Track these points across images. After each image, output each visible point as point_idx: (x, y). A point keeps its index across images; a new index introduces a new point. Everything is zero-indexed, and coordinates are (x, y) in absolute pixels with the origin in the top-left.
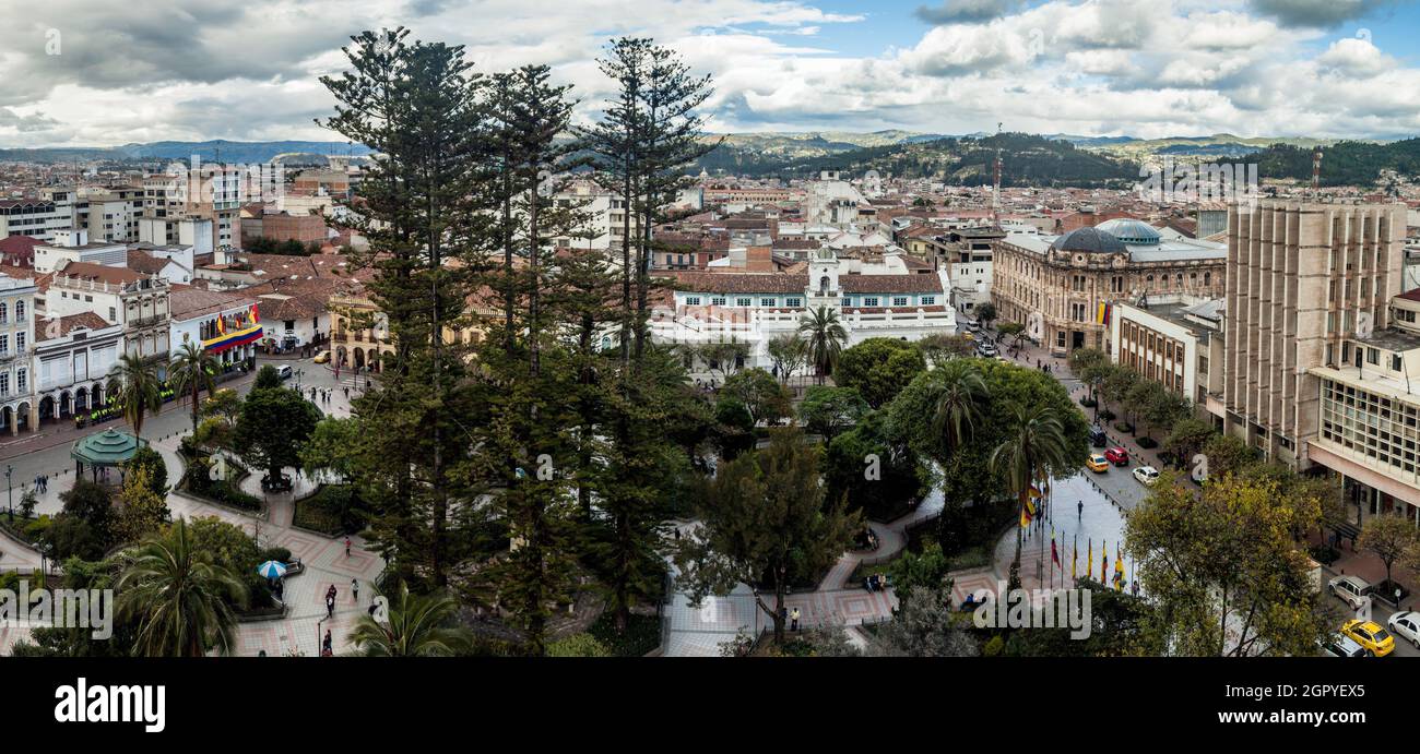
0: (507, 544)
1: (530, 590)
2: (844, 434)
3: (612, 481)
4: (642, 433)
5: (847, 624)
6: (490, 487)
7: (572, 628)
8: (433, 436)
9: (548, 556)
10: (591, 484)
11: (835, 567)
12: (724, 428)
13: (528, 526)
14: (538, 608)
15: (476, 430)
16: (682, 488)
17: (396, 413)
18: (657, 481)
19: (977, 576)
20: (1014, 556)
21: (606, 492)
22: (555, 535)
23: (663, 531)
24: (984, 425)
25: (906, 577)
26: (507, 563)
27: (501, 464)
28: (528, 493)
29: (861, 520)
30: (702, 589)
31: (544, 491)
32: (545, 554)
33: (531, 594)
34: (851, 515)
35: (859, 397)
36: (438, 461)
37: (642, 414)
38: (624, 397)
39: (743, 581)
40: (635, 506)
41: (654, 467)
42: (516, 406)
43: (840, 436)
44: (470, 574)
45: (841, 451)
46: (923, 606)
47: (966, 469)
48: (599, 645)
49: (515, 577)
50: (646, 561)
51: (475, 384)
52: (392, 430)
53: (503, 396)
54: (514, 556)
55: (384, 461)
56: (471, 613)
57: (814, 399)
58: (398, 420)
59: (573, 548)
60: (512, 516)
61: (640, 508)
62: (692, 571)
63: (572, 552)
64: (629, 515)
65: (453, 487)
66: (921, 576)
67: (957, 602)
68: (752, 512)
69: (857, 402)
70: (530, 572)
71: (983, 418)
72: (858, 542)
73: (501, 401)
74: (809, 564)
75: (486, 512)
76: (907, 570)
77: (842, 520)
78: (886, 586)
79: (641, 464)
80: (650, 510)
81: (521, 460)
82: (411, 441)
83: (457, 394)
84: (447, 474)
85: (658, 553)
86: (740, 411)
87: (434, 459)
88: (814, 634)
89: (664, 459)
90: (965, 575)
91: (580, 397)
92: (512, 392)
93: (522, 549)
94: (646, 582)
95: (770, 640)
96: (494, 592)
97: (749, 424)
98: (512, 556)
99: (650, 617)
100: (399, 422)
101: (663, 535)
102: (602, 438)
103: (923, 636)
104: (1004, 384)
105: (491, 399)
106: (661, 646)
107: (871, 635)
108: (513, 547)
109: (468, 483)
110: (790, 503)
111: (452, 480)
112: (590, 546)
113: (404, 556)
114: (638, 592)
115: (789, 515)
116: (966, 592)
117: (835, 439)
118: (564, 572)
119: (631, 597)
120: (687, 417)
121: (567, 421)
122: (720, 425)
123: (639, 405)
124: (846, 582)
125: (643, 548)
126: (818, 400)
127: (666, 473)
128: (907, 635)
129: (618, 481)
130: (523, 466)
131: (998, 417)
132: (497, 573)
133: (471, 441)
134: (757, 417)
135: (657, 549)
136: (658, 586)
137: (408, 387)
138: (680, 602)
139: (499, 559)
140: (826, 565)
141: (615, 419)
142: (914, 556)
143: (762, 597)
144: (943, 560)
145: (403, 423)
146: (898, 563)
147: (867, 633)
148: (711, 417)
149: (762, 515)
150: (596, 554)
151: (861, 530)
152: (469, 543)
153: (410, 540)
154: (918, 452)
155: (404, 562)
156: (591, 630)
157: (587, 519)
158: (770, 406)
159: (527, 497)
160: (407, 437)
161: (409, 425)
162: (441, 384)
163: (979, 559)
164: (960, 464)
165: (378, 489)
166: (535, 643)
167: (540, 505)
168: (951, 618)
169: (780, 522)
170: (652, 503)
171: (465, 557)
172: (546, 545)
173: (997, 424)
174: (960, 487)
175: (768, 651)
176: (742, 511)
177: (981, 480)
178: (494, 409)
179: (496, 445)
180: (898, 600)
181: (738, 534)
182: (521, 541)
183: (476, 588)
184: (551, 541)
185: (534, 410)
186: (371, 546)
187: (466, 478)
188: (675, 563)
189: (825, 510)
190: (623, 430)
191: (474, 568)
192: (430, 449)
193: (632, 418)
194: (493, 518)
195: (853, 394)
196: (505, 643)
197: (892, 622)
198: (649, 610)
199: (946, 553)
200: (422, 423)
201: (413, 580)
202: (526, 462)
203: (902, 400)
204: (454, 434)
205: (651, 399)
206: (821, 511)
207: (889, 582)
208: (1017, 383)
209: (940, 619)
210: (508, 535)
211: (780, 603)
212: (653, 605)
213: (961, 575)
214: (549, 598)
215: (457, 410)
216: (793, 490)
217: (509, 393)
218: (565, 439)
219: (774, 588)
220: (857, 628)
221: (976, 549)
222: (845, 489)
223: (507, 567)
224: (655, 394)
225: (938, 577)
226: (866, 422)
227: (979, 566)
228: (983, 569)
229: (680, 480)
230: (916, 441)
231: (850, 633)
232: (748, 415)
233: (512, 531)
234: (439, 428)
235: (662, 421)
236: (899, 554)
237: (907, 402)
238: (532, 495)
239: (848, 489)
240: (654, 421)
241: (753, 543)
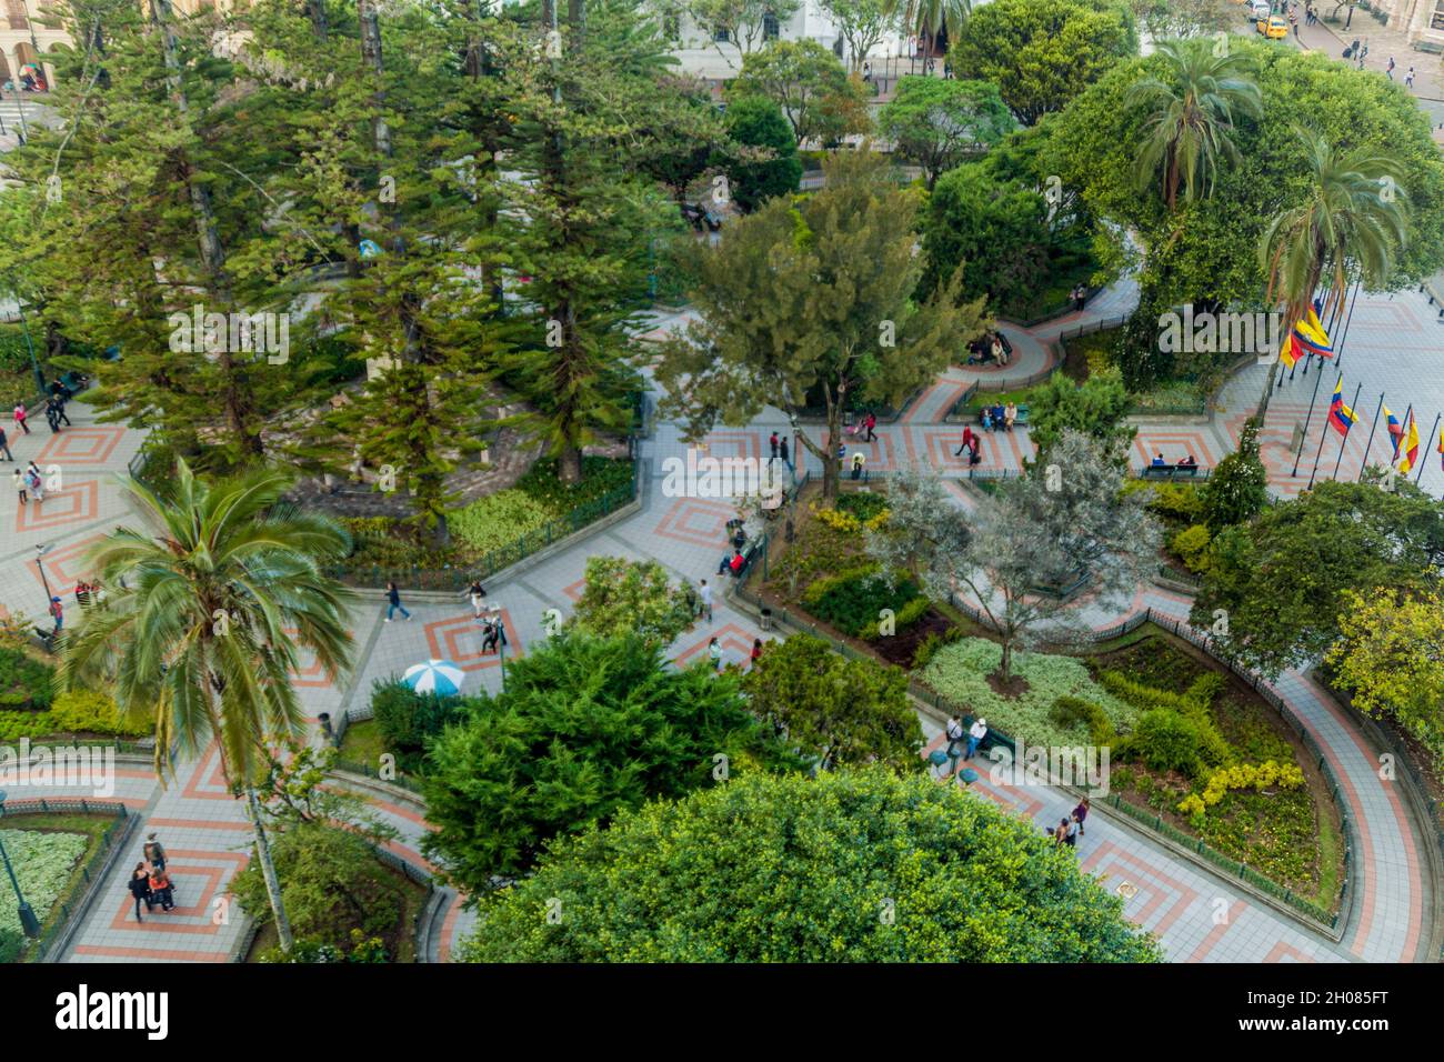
0: (360, 370)
1: (411, 437)
2: (963, 167)
3: (540, 250)
4: (591, 163)
5: (945, 475)
6: (316, 280)
7: (491, 485)
8: (190, 201)
9: (437, 382)
10: (502, 257)
11: (930, 388)
12: (739, 151)
13: (396, 336)
14: (428, 462)
15: (274, 180)
16: (665, 257)
17: (102, 165)
18: (620, 245)
19: (1179, 429)
20: (1255, 407)
21: (531, 268)
22: (447, 345)
23: (635, 327)
24: (1239, 171)
25: (1052, 414)
26: (365, 401)
27: (331, 234)
28: (389, 280)
29: (983, 316)
30: (704, 415)
31: (419, 274)
32: (430, 378)
33: (414, 443)
34: (965, 307)
35: (998, 101)
36: (208, 244)
37: (589, 128)
38: (553, 99)
39: (772, 403)
40: (583, 289)
41: (613, 223)
42: (345, 129)
43: (956, 171)
44: (302, 427)
45: (956, 198)
46: (1078, 461)
47: (1188, 248)
48: (536, 505)
49: (383, 420)
50: (609, 376)
51: (256, 93)
52: (101, 199)
53: (318, 110)
54: (377, 387)
55: (97, 260)
56: (314, 486)
57: (913, 101)
58: (109, 178)
59: (479, 365)
60: (363, 323)
61: (593, 292)
62: (686, 390)
63: (479, 371)
64: (573, 305)
65: (245, 289)
66: (1081, 416)
67: (1137, 462)
68: (791, 299)
69: (993, 109)
70: (406, 411)
71: (1239, 158)
72: (974, 350)
73: (314, 119)
74: (887, 381)
75: (315, 324)
76: (1056, 403)
77: (947, 315)
78: (1017, 424)
79: (590, 218)
80: (611, 294)
81: (366, 226)
82: (144, 215)
83: (224, 116)
84: (230, 265)
85: (627, 362)
86: (771, 119)
87: (198, 243)
88: (890, 485)
89: (632, 209)
90: (1157, 424)
91: (468, 102)
92: (333, 102)
93: (391, 377)
94: (609, 409)
95: (816, 491)
96: (350, 449)
97: (788, 145)
98: (373, 388)
99: (618, 460)
100: (111, 182)
101: (636, 334)
102: (515, 176)
103: (1071, 505)
104: (1295, 95)
105: (294, 119)
106: (639, 500)
107: (983, 494)
108: (374, 373)
109: (274, 277)
110: (859, 284)
111: (241, 276)
112: (509, 358)
113: (173, 419)
114: (594, 423)
115: (857, 303)
116: (1155, 450)
117: (946, 175)
118: (467, 403)
119: (585, 432)
120: (672, 132)
121: (446, 147)
122: (734, 144)
123: (583, 112)
124: (948, 413)
125: (602, 356)
126: (919, 103)
127: (636, 231)
128: (1044, 499)
129: (549, 250)
130: (373, 237)
131: (1273, 159)
132: (350, 418)
133: (267, 202)
134: (803, 131)
135: (626, 357)
136: (630, 413)
137: (117, 111)
138: (666, 433)
139: (350, 396)
140: (915, 385)
141: (536, 139)
142: (1072, 383)
143: (804, 428)
144: (1124, 395)
145: (121, 184)
146: (1042, 390)
147: (977, 490)
148: (717, 131)
149: (809, 304)
150: (520, 370)
151: (982, 332)
152: (291, 378)
153: (180, 390)
154: (1101, 209)
155: (175, 427)
156: (522, 484)
157: (499, 315)
158: (828, 112)
159: (388, 288)
160: (136, 208)
161: (132, 186)
162: (187, 99)
163: (1188, 402)
164: (1179, 239)
165: (97, 314)
166: (429, 513)
167: (413, 299)
168: (1124, 485)
169: (841, 316)
170: (613, 284)
171: (288, 401)
172: (430, 363)
173: (1266, 171)
174: (1174, 278)
175: (813, 506)
176: (772, 296)
177: (1215, 269)
178: (303, 136)
179: (316, 203)
180: (1036, 446)
181: (765, 334)
182: (385, 362)
183: (317, 446)
184: (438, 355)
185: (382, 131)
186: (107, 413)
187: (268, 267)
188: (658, 377)
189: (920, 297)
190: (553, 156)
191: (308, 416)
192: (187, 225)
193: (569, 137)
194: (330, 331)
195: (987, 93)
196: (378, 520)
197: (1022, 478)
198: (612, 450)
199: (1129, 385)
200: (160, 179)
201: (197, 452)
202: (377, 229)
203: (1082, 106)
204: (231, 191)
205: (604, 100)
206: (913, 297)
207: (1023, 419)
208: (1324, 96)
209: (1104, 483)
210: (360, 355)
211: (834, 441)
212: (622, 441)
213: (1152, 423)
214: (446, 444)
215: (229, 146)
216: (867, 265)
217: (329, 103)
218: (446, 182)
219: (826, 415)
220: (961, 482)
221: (1185, 386)
222: (957, 263)
223: (367, 407)
224: (612, 91)
225: (1109, 420)
226: (1006, 147)
227: (1186, 413)
228: (1194, 419)
229: (663, 243)
230: (1100, 190)
231: (947, 487)
232: (785, 128)
233: (368, 348)
234: (200, 184)
235: (625, 140)
236: (1046, 377)
237: (1091, 113)
238: (396, 284)
239: (964, 263)
240: (612, 141)
241: (791, 348)
